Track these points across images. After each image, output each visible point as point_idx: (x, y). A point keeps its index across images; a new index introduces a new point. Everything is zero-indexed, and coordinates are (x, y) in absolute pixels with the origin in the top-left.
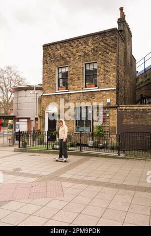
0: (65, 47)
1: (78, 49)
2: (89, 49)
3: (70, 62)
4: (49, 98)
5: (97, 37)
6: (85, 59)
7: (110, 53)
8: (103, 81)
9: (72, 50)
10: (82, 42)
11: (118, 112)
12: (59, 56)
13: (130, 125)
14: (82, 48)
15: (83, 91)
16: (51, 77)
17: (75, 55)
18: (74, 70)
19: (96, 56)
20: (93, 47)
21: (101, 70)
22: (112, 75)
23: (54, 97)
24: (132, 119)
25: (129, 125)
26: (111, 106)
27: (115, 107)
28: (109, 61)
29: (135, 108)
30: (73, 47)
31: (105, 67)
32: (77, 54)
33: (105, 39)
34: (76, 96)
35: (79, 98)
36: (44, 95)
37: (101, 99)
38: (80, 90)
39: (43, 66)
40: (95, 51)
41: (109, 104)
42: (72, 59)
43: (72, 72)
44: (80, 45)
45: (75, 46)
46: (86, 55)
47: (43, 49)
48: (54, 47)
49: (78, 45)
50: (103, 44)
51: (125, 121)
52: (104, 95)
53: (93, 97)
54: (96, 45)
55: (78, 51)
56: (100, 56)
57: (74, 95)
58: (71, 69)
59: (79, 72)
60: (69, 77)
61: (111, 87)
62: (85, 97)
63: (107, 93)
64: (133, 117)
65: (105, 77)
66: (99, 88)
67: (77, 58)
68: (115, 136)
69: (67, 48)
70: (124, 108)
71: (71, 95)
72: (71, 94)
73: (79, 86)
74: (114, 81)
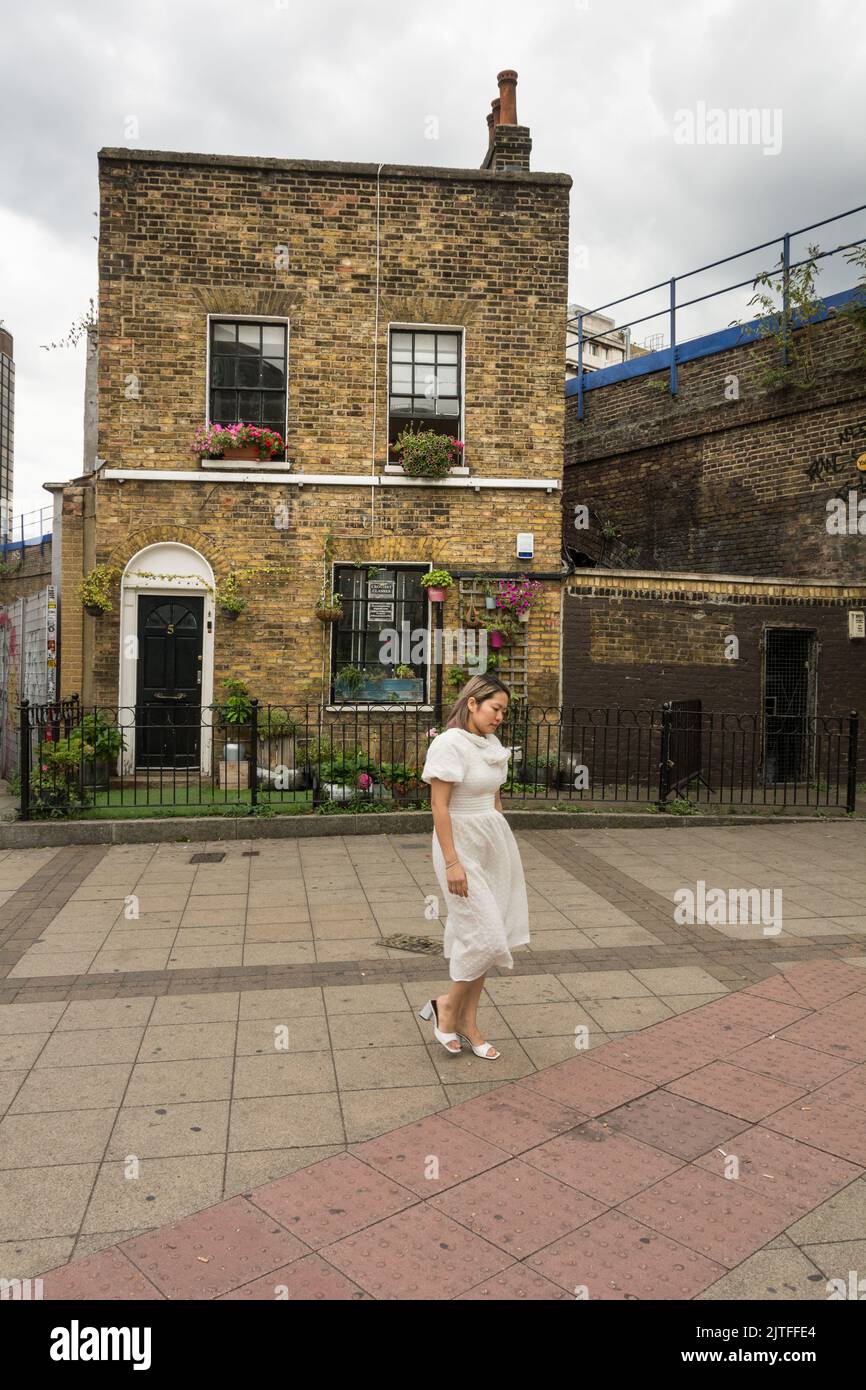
0: (267, 205)
1: (354, 236)
2: (421, 251)
3: (300, 299)
4: (149, 502)
5: (464, 198)
6: (397, 302)
7: (532, 300)
8: (495, 439)
9: (313, 232)
10: (377, 200)
11: (569, 602)
12: (221, 245)
13: (623, 668)
14: (379, 237)
15: (386, 481)
16: (168, 372)
17: (332, 265)
18: (325, 352)
19: (461, 299)
20: (439, 246)
21: (488, 379)
22: (542, 414)
23: (187, 497)
24: (628, 636)
25: (616, 668)
26: (537, 569)
27: (555, 579)
28: (530, 340)
29: (639, 585)
30: (318, 219)
31: (505, 366)
32: (347, 262)
33: (507, 221)
34: (337, 501)
35: (356, 518)
36: (110, 474)
37: (482, 535)
38: (363, 471)
39: (104, 292)
40: (454, 273)
41: (525, 558)
42: (313, 283)
43: (311, 362)
44: (365, 214)
45: (334, 210)
46: (399, 279)
47: (104, 176)
48: (188, 183)
49: (350, 210)
50: (495, 242)
51: (600, 648)
52: (500, 513)
53: (441, 520)
54: (461, 240)
55: (355, 248)
56: (482, 304)
57: (323, 495)
58: (309, 344)
59: (355, 367)
60: (291, 390)
61: (538, 474)
62: (396, 516)
63: (518, 506)
64: (632, 631)
65: (505, 421)
66: (472, 472)
67: (347, 287)
68: (553, 718)
69: (279, 210)
70: (596, 584)
71: (307, 497)
72: (306, 487)
73: (358, 450)
74: (555, 447)
